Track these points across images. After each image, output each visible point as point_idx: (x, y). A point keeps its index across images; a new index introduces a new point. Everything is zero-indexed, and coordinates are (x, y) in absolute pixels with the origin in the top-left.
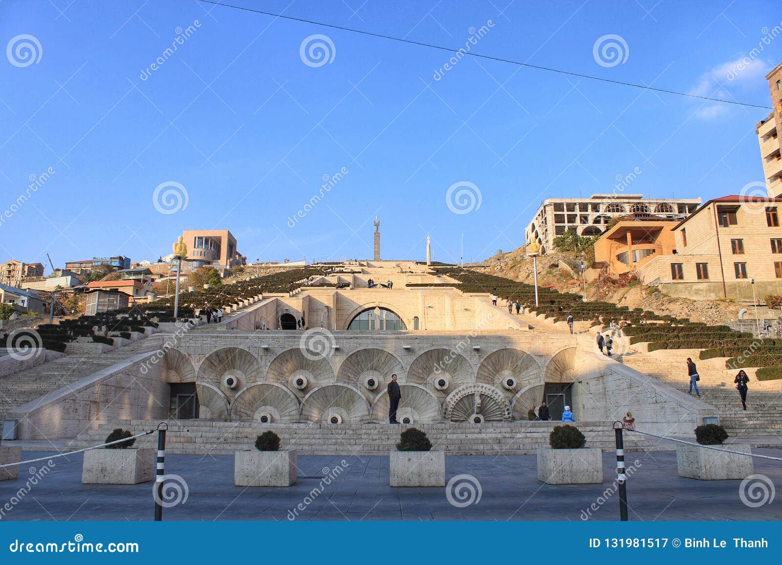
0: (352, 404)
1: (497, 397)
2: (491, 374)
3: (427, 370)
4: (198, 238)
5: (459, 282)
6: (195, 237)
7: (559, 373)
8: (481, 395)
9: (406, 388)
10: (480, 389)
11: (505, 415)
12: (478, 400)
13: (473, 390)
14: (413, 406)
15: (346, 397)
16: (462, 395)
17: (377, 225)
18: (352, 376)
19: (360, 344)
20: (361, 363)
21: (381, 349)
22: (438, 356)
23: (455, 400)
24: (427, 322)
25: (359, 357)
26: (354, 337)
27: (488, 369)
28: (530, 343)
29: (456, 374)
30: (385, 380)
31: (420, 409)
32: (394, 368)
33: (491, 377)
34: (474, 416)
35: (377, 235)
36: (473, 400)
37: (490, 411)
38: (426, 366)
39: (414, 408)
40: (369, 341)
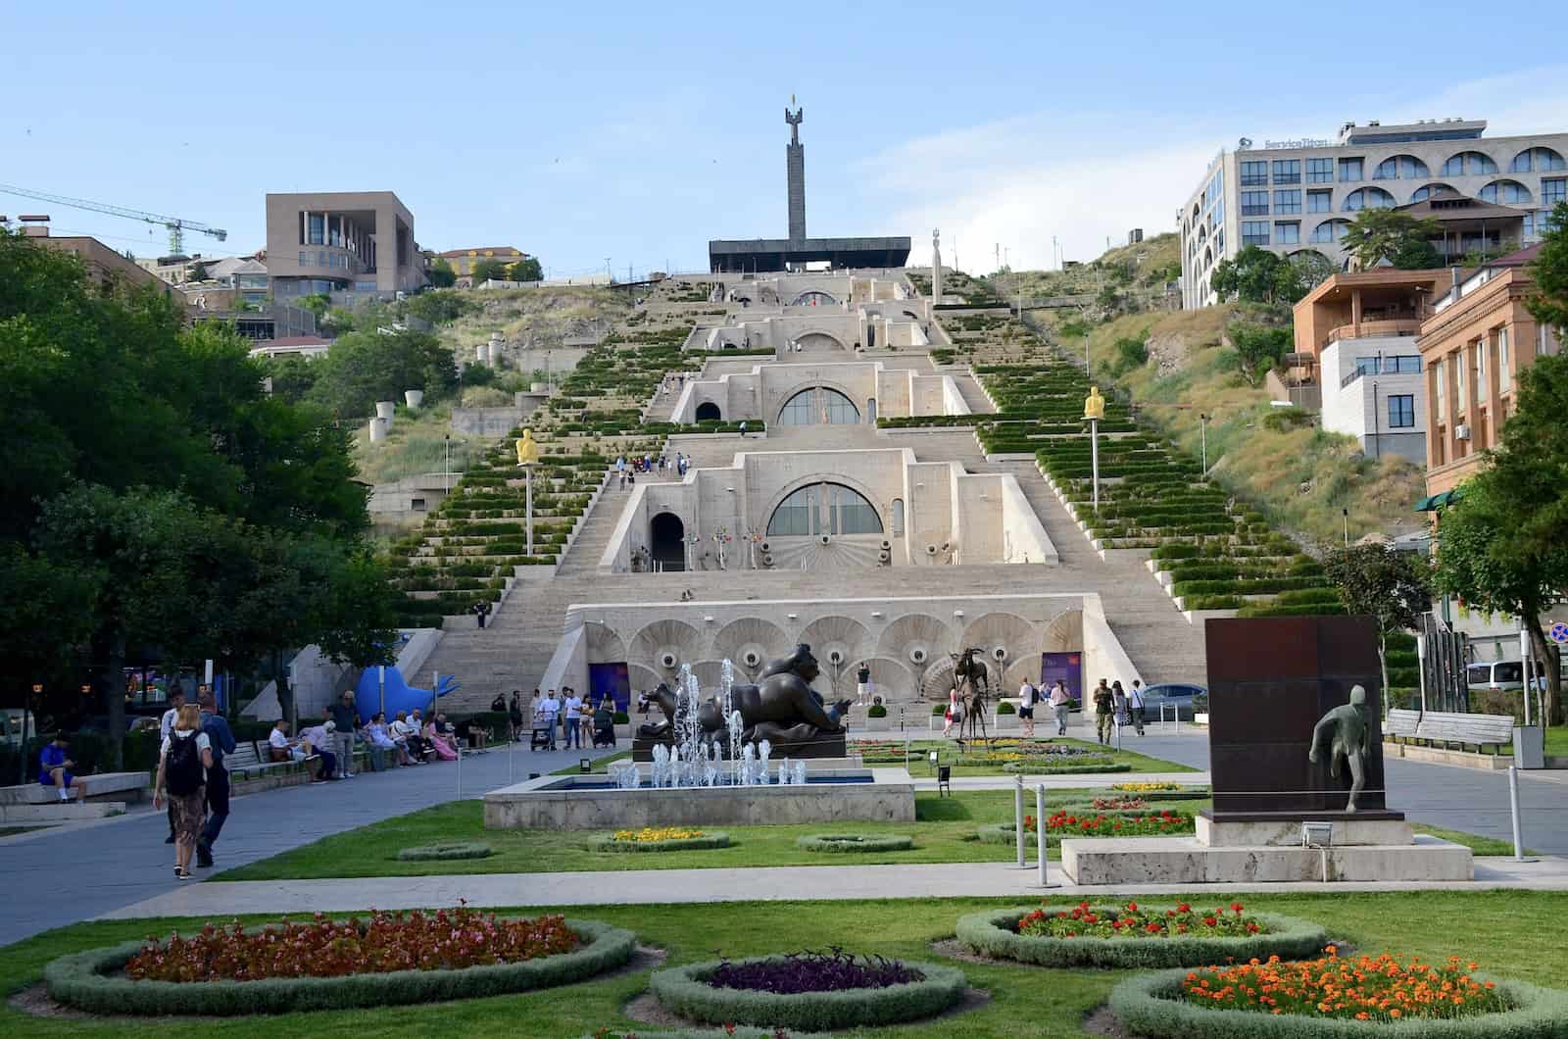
3: (902, 639)
4: (310, 214)
5: (994, 407)
6: (302, 214)
7: (1062, 641)
11: (993, 691)
14: (885, 683)
16: (943, 669)
17: (794, 120)
19: (821, 611)
20: (823, 633)
21: (844, 615)
22: (915, 623)
23: (934, 674)
24: (917, 515)
25: (820, 626)
27: (974, 638)
28: (1024, 606)
29: (936, 643)
30: (851, 652)
31: (893, 686)
32: (862, 636)
35: (795, 154)
38: (900, 636)
39: (887, 685)
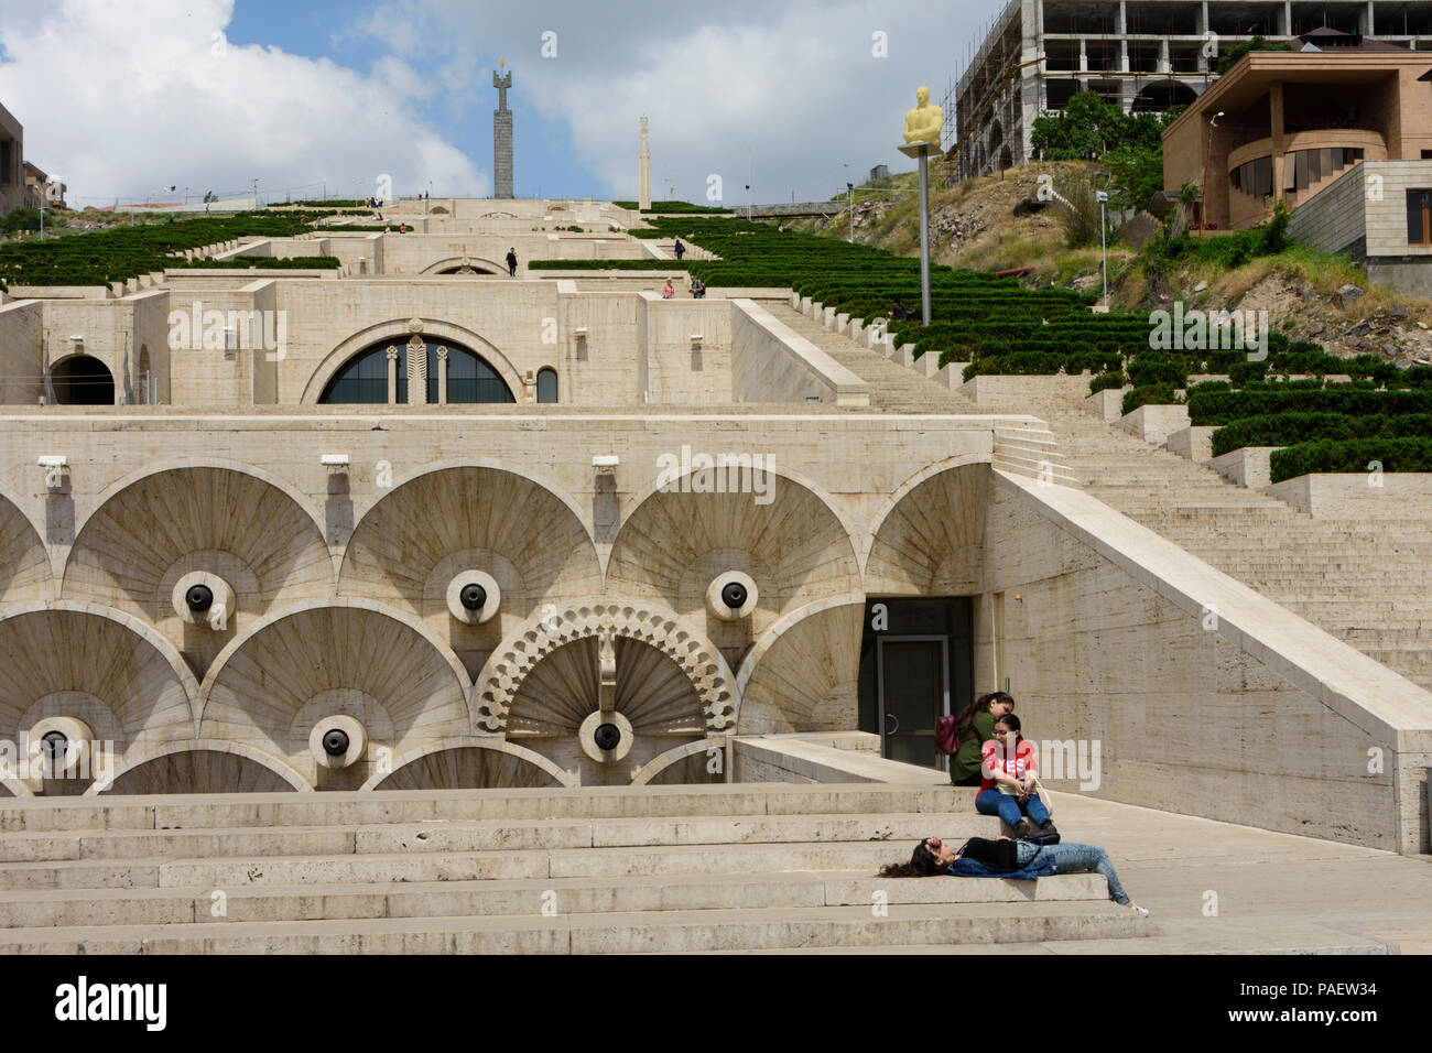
0: (131, 678)
1: (682, 649)
2: (668, 561)
3: (424, 547)
5: (715, 257)
7: (926, 561)
8: (622, 644)
9: (335, 621)
10: (620, 621)
11: (712, 716)
12: (608, 661)
13: (593, 621)
14: (369, 683)
15: (104, 652)
16: (551, 644)
17: (503, 84)
18: (131, 573)
19: (153, 451)
20: (166, 524)
21: (237, 467)
22: (463, 496)
23: (522, 659)
24: (576, 385)
25: (152, 501)
26: (131, 424)
27: (655, 545)
28: (814, 446)
29: (533, 562)
30: (261, 586)
31: (393, 697)
32: (292, 539)
33: (666, 572)
34: (593, 721)
35: (503, 121)
36: (594, 660)
37: (660, 702)
38: (419, 534)
39: (373, 692)
40: (192, 439)
